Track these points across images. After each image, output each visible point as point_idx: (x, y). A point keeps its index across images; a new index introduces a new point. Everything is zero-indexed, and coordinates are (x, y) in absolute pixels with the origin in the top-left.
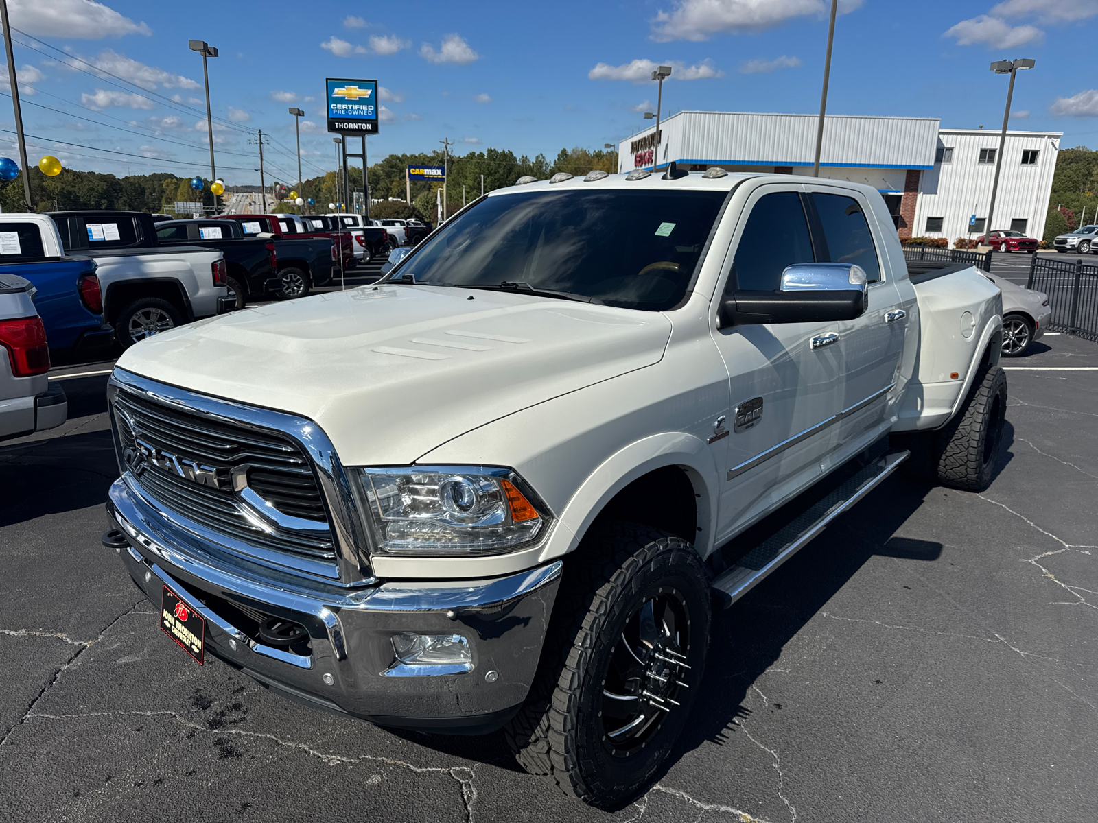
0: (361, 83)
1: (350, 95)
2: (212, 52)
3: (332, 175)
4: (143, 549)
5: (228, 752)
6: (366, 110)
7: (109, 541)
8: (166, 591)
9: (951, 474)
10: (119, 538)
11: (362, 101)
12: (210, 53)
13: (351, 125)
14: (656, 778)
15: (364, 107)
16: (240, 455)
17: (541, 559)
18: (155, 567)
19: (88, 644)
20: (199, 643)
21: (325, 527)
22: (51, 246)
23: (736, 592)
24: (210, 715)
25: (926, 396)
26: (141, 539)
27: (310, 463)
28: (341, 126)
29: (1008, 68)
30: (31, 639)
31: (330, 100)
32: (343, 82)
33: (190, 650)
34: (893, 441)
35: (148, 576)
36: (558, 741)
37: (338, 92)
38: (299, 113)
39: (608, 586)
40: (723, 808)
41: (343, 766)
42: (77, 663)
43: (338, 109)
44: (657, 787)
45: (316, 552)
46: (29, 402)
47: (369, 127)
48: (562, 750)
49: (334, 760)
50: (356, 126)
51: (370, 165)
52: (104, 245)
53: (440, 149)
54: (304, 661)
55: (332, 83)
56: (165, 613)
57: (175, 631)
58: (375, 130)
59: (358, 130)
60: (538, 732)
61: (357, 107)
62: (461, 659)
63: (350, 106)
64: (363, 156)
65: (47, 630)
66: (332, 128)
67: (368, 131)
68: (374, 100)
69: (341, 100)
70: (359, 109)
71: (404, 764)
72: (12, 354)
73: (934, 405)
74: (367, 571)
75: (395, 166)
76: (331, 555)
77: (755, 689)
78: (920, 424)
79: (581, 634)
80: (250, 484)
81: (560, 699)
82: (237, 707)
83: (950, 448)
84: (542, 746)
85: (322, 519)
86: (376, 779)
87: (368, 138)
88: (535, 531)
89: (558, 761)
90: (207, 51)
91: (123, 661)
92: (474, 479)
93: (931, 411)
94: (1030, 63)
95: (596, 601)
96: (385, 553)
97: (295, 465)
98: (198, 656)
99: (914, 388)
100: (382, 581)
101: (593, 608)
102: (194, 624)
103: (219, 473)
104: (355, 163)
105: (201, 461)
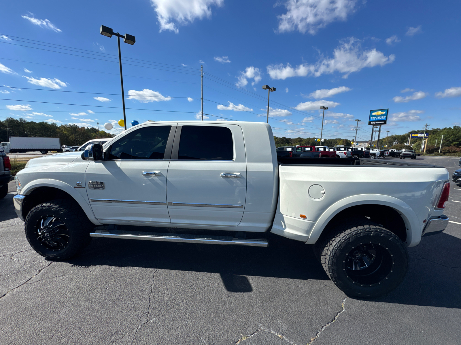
0: (382, 110)
1: (378, 114)
2: (326, 108)
11: (382, 115)
12: (325, 109)
13: (376, 123)
15: (382, 117)
28: (373, 123)
31: (371, 116)
32: (375, 111)
43: (373, 118)
47: (383, 122)
50: (378, 123)
55: (372, 112)
58: (385, 123)
59: (379, 124)
61: (380, 117)
63: (377, 117)
64: (379, 131)
66: (370, 124)
67: (382, 124)
68: (386, 115)
69: (374, 116)
70: (380, 118)
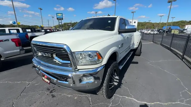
0: (61, 14)
3: (57, 25)
4: (38, 68)
5: (53, 96)
6: (61, 17)
7: (33, 67)
8: (43, 74)
9: (137, 54)
10: (34, 67)
11: (61, 16)
13: (60, 19)
14: (114, 93)
16: (55, 51)
17: (102, 65)
18: (41, 71)
19: (30, 83)
20: (49, 81)
21: (69, 62)
22: (21, 31)
23: (121, 68)
24: (50, 91)
25: (135, 45)
26: (38, 66)
27: (66, 52)
29: (133, 12)
30: (21, 83)
33: (48, 82)
34: (132, 50)
35: (40, 72)
36: (104, 91)
37: (58, 15)
38: (53, 17)
39: (110, 68)
40: (124, 97)
41: (71, 96)
42: (28, 86)
43: (58, 17)
44: (114, 94)
45: (68, 66)
46: (19, 50)
48: (105, 92)
49: (69, 96)
51: (62, 24)
52: (29, 32)
53: (70, 22)
54: (67, 83)
55: (57, 14)
56: (43, 77)
57: (45, 80)
60: (101, 89)
62: (91, 80)
64: (61, 22)
65: (24, 81)
66: (57, 19)
68: (62, 16)
69: (58, 16)
71: (80, 95)
72: (16, 44)
73: (136, 46)
74: (76, 68)
75: (65, 24)
76: (70, 66)
77: (123, 80)
78: (134, 48)
79: (107, 75)
80: (56, 56)
81: (104, 85)
82: (54, 90)
83: (137, 51)
84: (102, 91)
85: (69, 61)
86: (76, 98)
87: (62, 20)
88: (101, 61)
89: (104, 93)
90: (41, 9)
91: (36, 85)
92: (93, 53)
93: (135, 47)
94: (135, 12)
95: (108, 71)
96: (79, 65)
97: (64, 52)
98: (49, 83)
99: (134, 44)
100: (79, 70)
101: (108, 72)
102: (48, 79)
103: (51, 55)
104: (60, 24)
105: (48, 53)
